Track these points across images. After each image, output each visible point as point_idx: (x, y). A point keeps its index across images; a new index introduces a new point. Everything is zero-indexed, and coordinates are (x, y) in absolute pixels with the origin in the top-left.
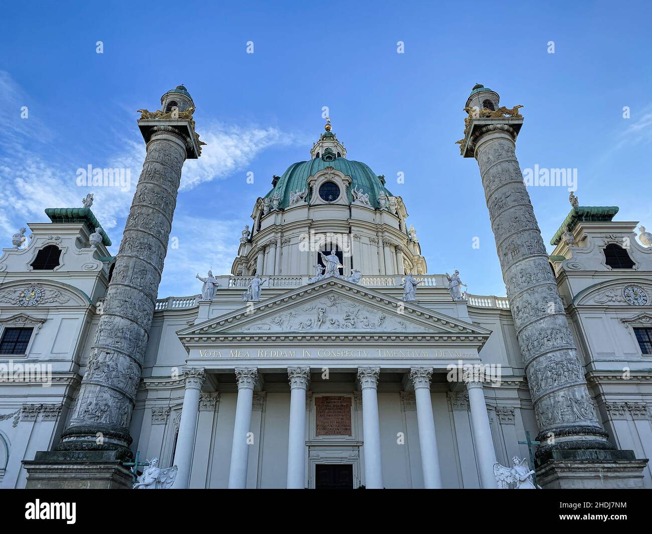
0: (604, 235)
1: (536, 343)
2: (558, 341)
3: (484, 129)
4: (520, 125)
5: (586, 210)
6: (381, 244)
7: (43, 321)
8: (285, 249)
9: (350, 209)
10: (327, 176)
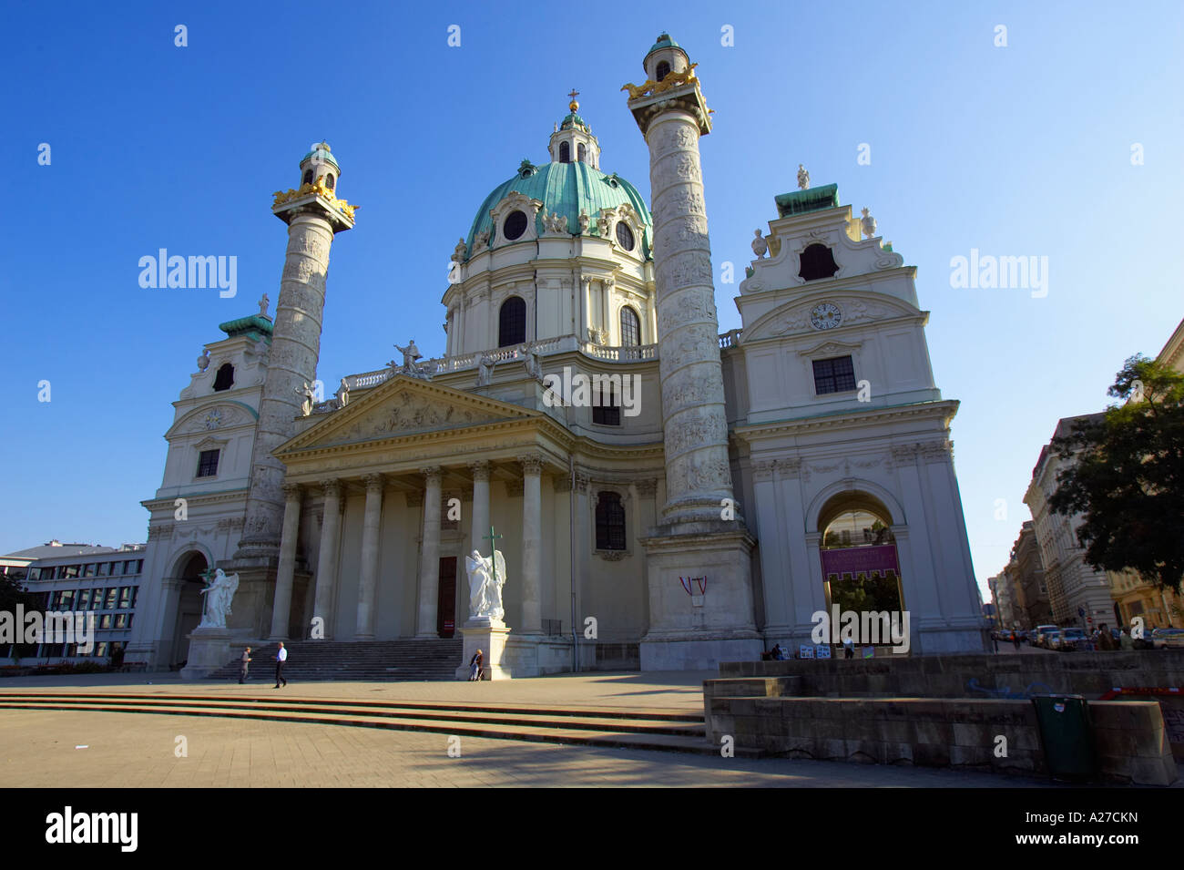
0: (803, 233)
2: (688, 399)
3: (647, 113)
5: (792, 198)
6: (577, 285)
7: (226, 442)
8: (468, 312)
9: (538, 244)
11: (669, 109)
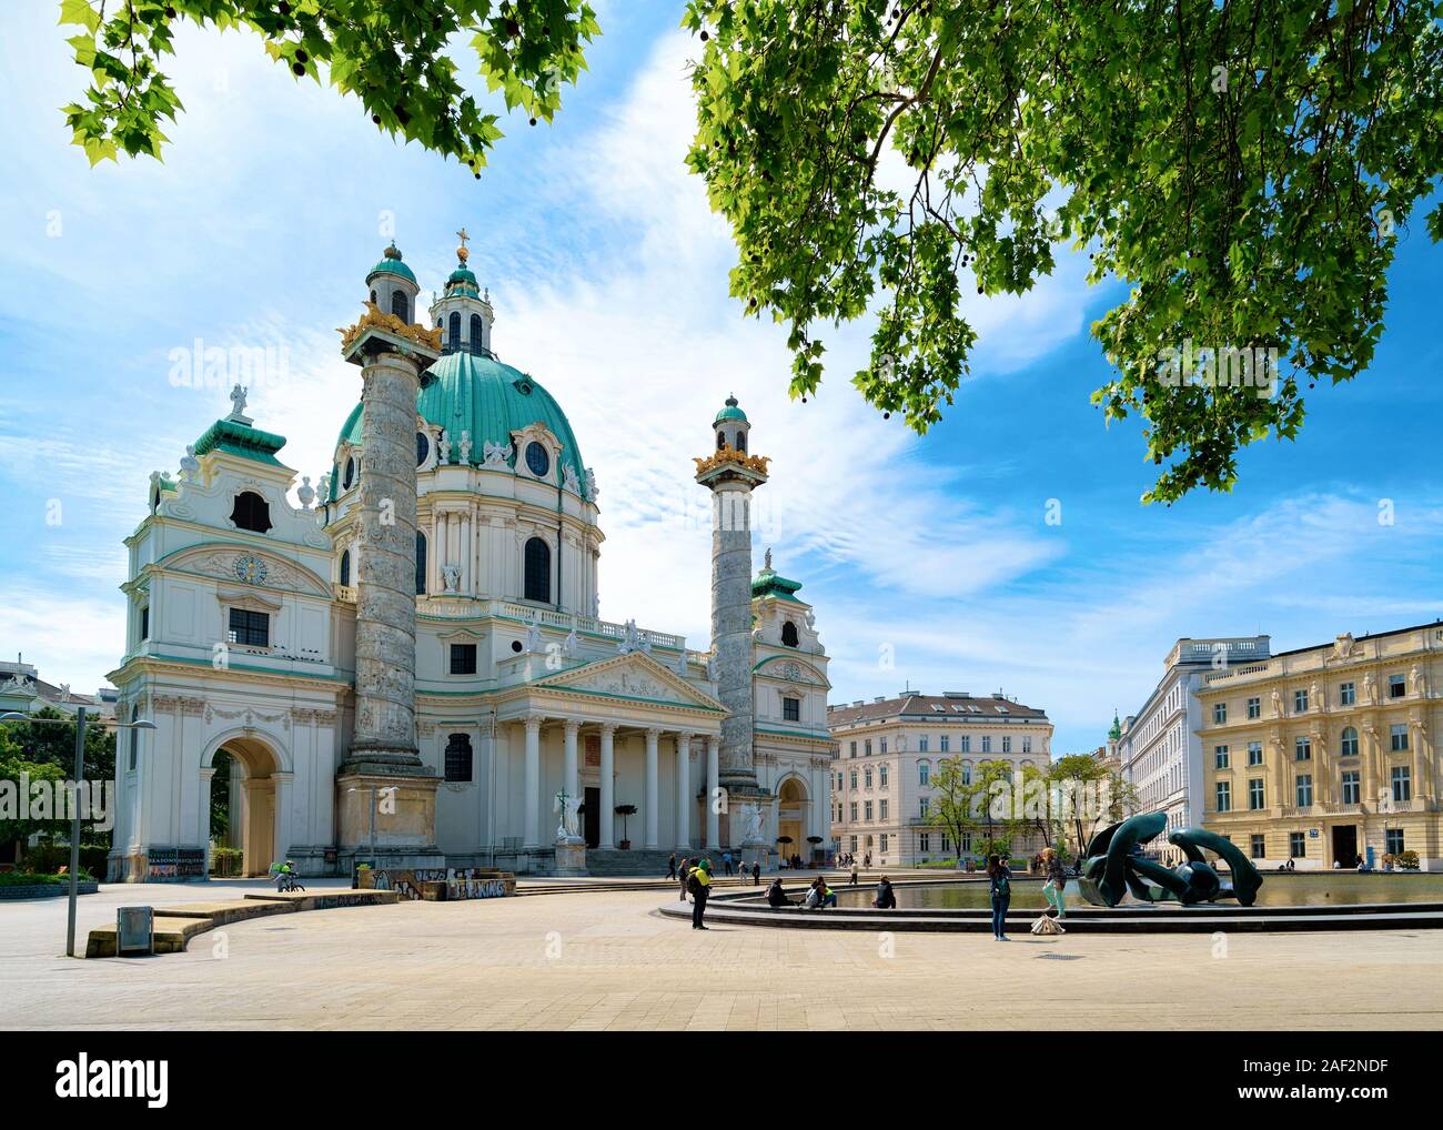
8: (483, 530)
9: (560, 492)
10: (536, 435)
11: (746, 481)
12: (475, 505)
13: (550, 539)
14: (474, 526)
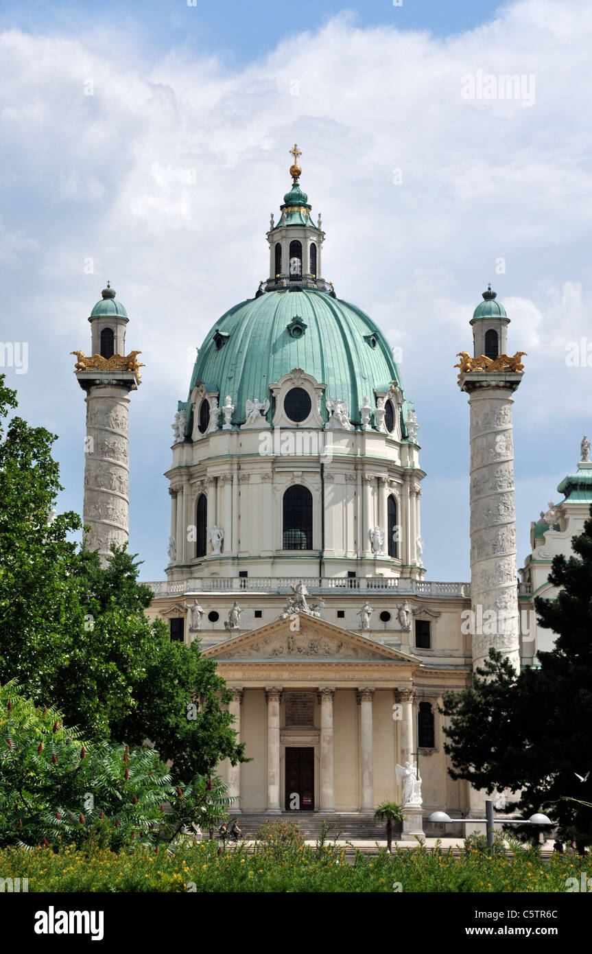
1: (481, 645)
3: (478, 386)
4: (518, 383)
8: (243, 488)
10: (295, 381)
11: (498, 387)
12: (235, 467)
13: (312, 483)
14: (235, 487)
